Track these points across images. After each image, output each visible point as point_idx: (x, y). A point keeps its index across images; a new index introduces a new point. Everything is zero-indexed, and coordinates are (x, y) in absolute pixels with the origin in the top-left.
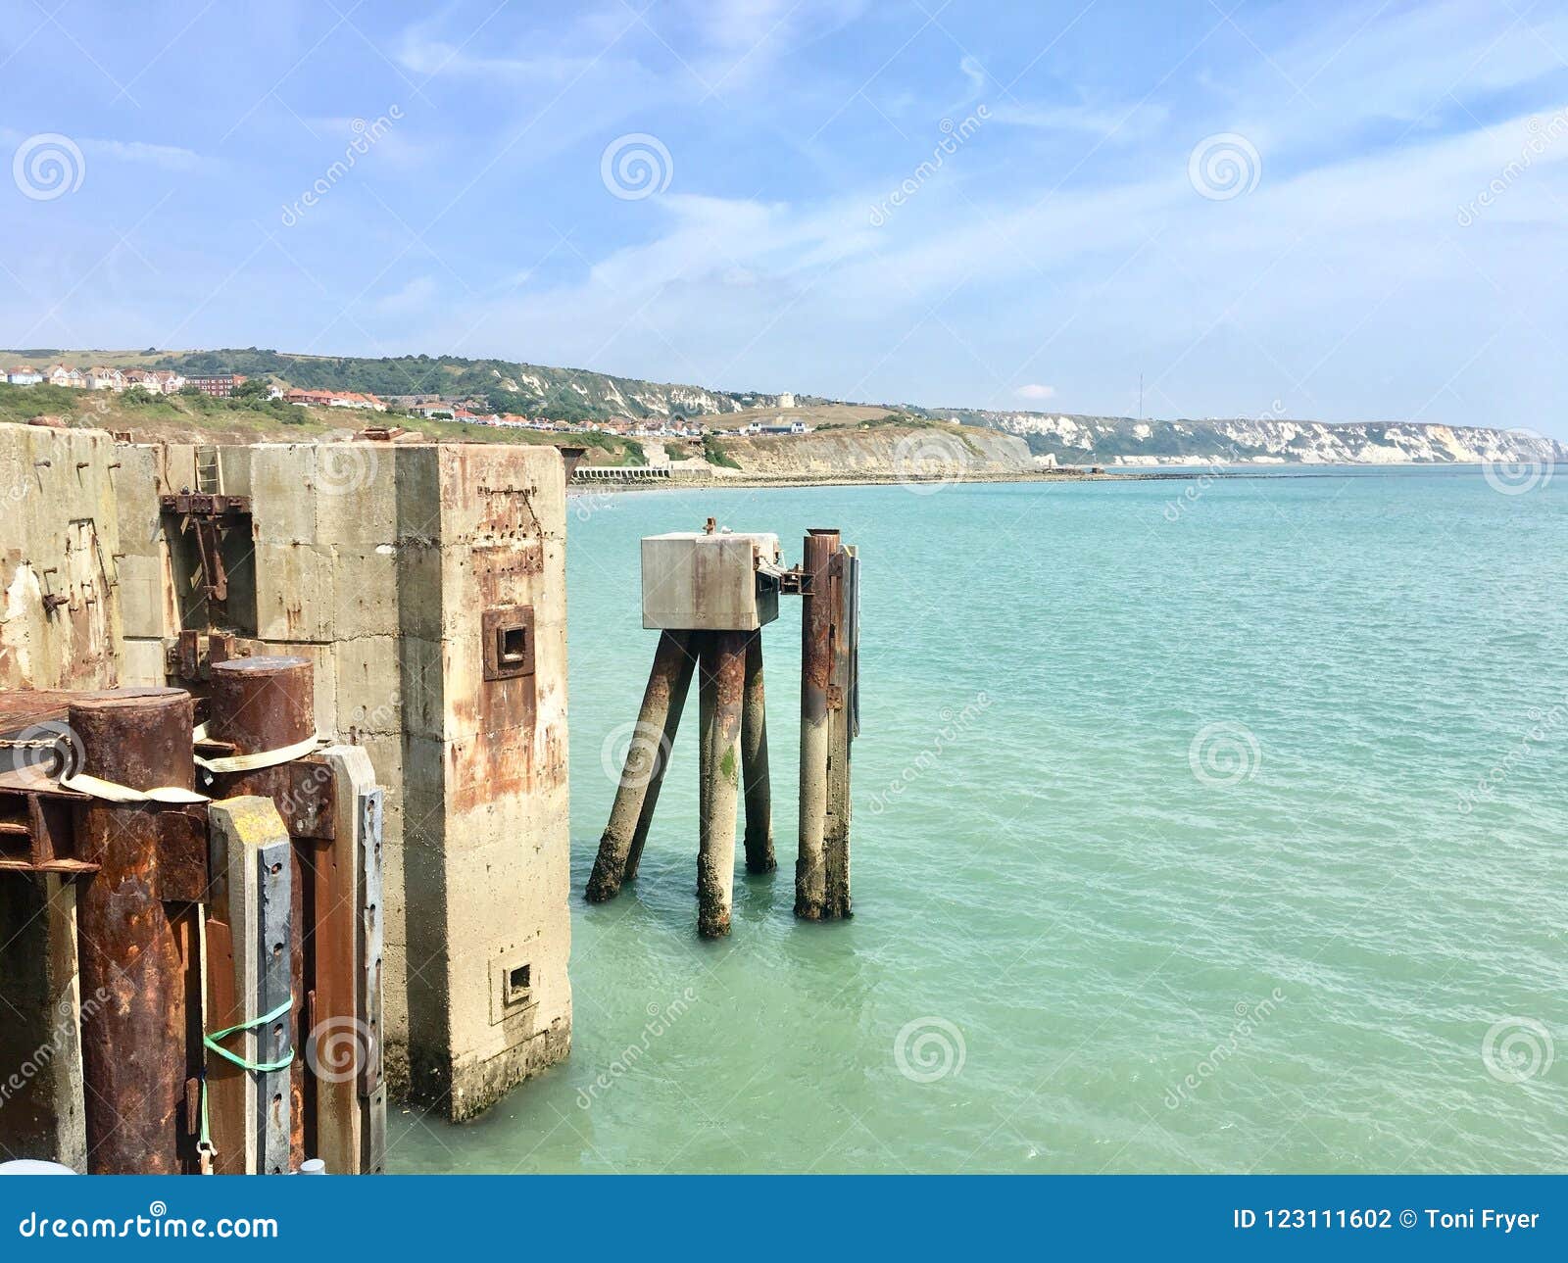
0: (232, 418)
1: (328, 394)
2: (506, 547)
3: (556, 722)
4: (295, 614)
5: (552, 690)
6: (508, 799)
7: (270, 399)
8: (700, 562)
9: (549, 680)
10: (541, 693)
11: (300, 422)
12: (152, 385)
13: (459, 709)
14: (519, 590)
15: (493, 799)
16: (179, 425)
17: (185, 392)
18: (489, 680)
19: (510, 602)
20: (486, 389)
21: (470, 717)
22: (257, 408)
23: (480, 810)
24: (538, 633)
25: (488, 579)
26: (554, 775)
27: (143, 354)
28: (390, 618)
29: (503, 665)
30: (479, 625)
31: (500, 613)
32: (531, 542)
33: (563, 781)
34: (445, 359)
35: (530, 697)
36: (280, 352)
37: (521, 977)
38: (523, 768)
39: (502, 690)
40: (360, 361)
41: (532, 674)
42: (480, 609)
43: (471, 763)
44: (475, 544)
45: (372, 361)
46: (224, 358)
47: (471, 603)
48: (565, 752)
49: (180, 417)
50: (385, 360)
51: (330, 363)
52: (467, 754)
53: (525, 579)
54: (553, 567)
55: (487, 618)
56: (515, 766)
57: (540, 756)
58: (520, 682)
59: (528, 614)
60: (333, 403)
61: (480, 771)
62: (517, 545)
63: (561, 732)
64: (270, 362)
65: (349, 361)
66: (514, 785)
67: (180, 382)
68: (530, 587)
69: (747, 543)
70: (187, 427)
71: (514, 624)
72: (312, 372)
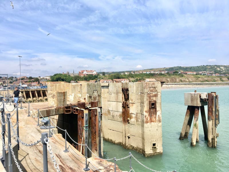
0: (173, 76)
1: (187, 72)
2: (152, 93)
3: (160, 115)
4: (132, 100)
5: (159, 111)
6: (153, 123)
7: (179, 73)
8: (192, 96)
9: (159, 110)
10: (157, 111)
11: (182, 76)
12: (163, 73)
13: (146, 111)
14: (154, 99)
15: (151, 122)
16: (166, 78)
17: (167, 73)
18: (150, 109)
19: (153, 100)
20: (214, 70)
21: (147, 113)
22: (177, 75)
23: (149, 124)
24: (157, 104)
25: (150, 97)
26: (160, 121)
27: (164, 68)
28: (140, 101)
29: (152, 107)
30: (148, 102)
31: (151, 101)
32: (156, 93)
33: (161, 122)
34: (207, 65)
35: (156, 111)
36: (182, 67)
37: (154, 145)
38: (155, 120)
39: (152, 110)
40: (194, 67)
41: (156, 109)
42: (149, 100)
43: (147, 118)
44: (148, 93)
45: (195, 67)
46: (174, 68)
47: (147, 100)
48: (161, 118)
49: (166, 77)
50: (197, 66)
51: (189, 68)
52: (147, 117)
53: (155, 97)
54: (159, 96)
55: (150, 102)
56: (153, 119)
57: (157, 118)
58: (154, 109)
59: (155, 102)
60: (188, 73)
61: (149, 119)
62: (154, 93)
63: (160, 116)
64: (180, 68)
65: (192, 67)
66: (154, 122)
67: (167, 72)
68: (156, 98)
69: (198, 94)
70: (167, 78)
71: (153, 102)
72: (186, 69)
